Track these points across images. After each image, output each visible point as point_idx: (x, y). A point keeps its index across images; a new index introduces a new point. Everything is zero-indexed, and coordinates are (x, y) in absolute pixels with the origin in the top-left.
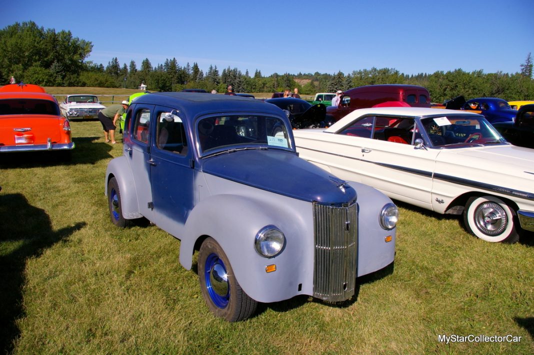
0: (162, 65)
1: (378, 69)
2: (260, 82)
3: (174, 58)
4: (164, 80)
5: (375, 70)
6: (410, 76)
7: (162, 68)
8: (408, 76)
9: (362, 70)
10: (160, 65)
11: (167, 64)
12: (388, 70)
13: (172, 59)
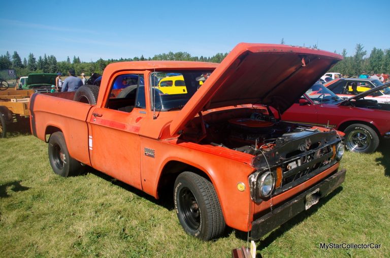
1: (174, 53)
2: (78, 67)
5: (172, 54)
6: (208, 58)
8: (206, 58)
9: (162, 54)
12: (182, 54)
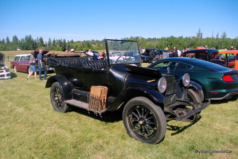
0: (23, 39)
3: (30, 35)
4: (26, 46)
7: (23, 40)
10: (22, 39)
11: (26, 38)
13: (29, 36)
